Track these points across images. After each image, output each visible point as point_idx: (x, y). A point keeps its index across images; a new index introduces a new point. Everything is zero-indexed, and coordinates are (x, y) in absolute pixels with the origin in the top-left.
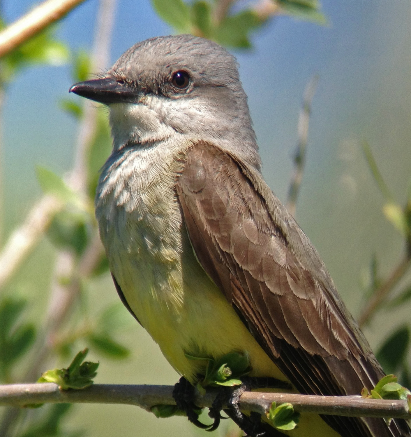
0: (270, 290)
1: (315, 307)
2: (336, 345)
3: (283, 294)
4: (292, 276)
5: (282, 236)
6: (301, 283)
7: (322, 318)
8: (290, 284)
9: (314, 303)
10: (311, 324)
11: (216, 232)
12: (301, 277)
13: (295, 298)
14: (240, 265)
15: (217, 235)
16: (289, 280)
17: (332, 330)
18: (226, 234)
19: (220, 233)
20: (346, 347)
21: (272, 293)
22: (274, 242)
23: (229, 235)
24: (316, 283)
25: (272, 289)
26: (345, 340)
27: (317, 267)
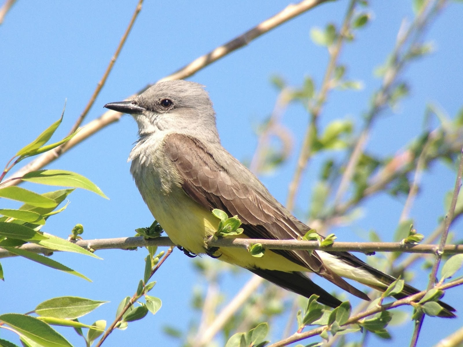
0: (226, 199)
1: (252, 201)
2: (267, 216)
3: (233, 199)
4: (235, 189)
5: (225, 170)
6: (241, 191)
7: (257, 205)
8: (235, 193)
9: (250, 198)
10: (251, 210)
11: (190, 178)
12: (240, 188)
13: (240, 199)
14: (207, 191)
15: (191, 179)
16: (234, 191)
17: (263, 209)
18: (195, 178)
19: (192, 178)
20: (273, 216)
21: (228, 200)
22: (222, 174)
23: (197, 177)
24: (250, 189)
25: (227, 198)
26: (272, 213)
27: (249, 181)
